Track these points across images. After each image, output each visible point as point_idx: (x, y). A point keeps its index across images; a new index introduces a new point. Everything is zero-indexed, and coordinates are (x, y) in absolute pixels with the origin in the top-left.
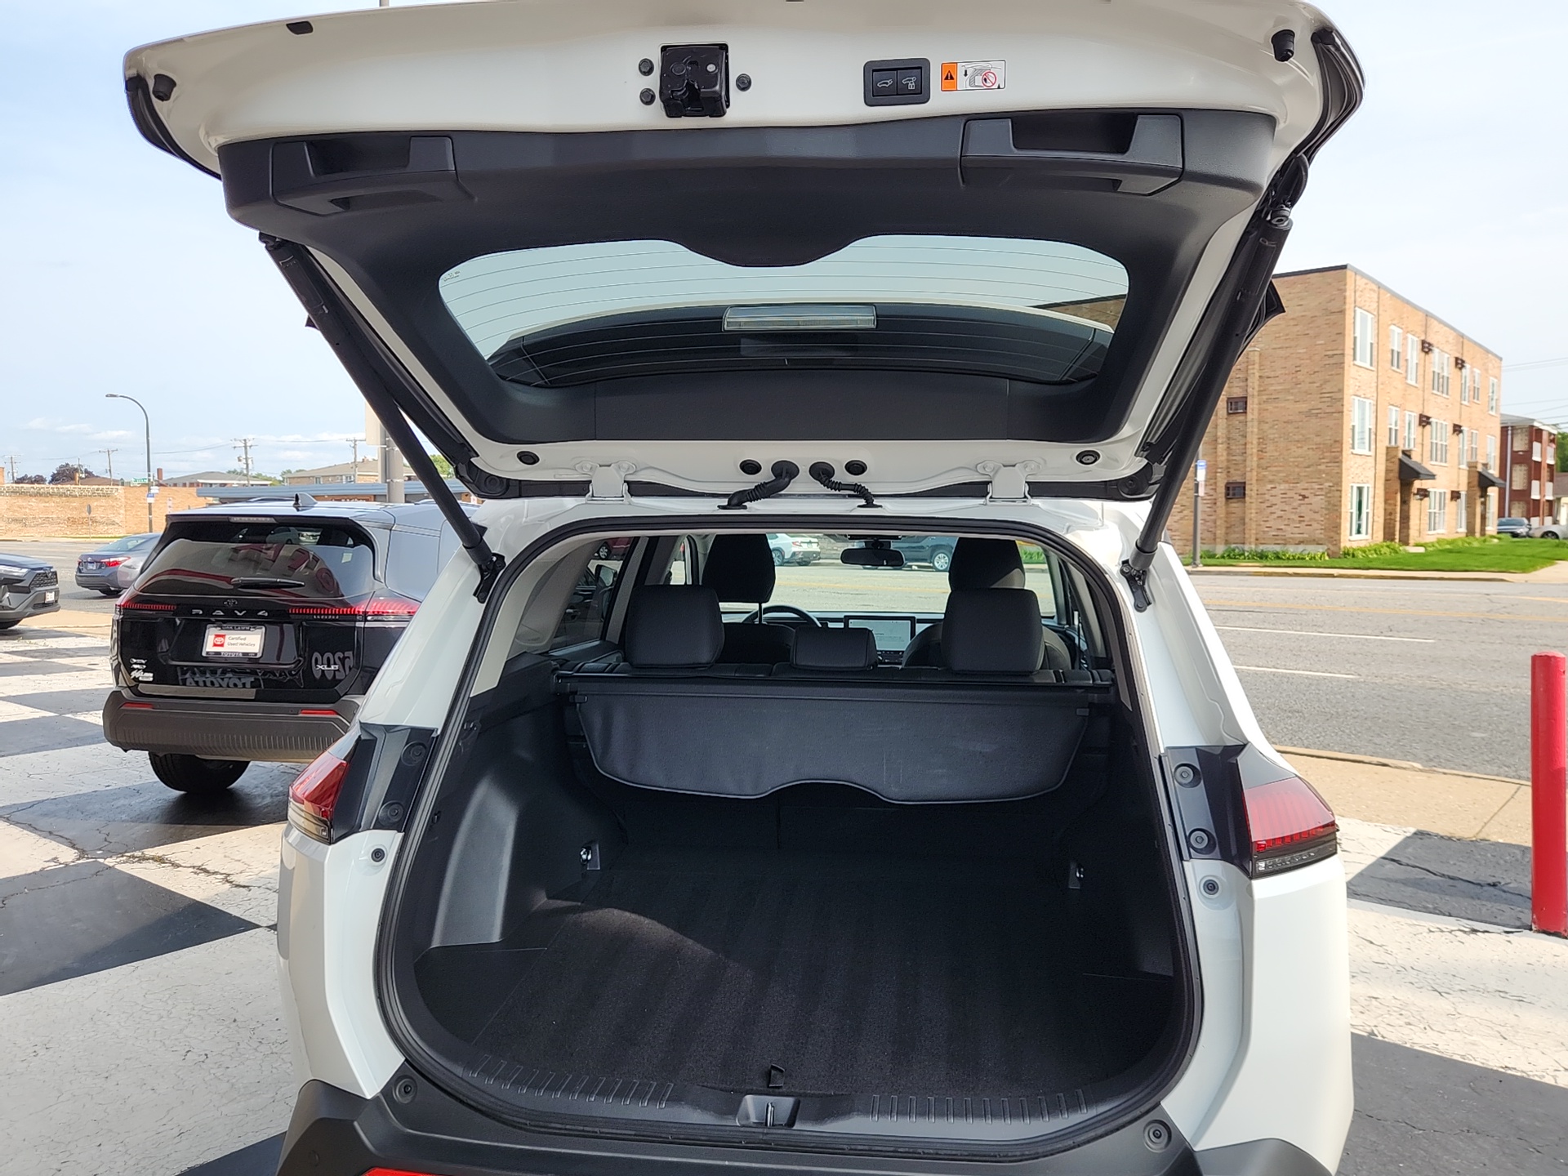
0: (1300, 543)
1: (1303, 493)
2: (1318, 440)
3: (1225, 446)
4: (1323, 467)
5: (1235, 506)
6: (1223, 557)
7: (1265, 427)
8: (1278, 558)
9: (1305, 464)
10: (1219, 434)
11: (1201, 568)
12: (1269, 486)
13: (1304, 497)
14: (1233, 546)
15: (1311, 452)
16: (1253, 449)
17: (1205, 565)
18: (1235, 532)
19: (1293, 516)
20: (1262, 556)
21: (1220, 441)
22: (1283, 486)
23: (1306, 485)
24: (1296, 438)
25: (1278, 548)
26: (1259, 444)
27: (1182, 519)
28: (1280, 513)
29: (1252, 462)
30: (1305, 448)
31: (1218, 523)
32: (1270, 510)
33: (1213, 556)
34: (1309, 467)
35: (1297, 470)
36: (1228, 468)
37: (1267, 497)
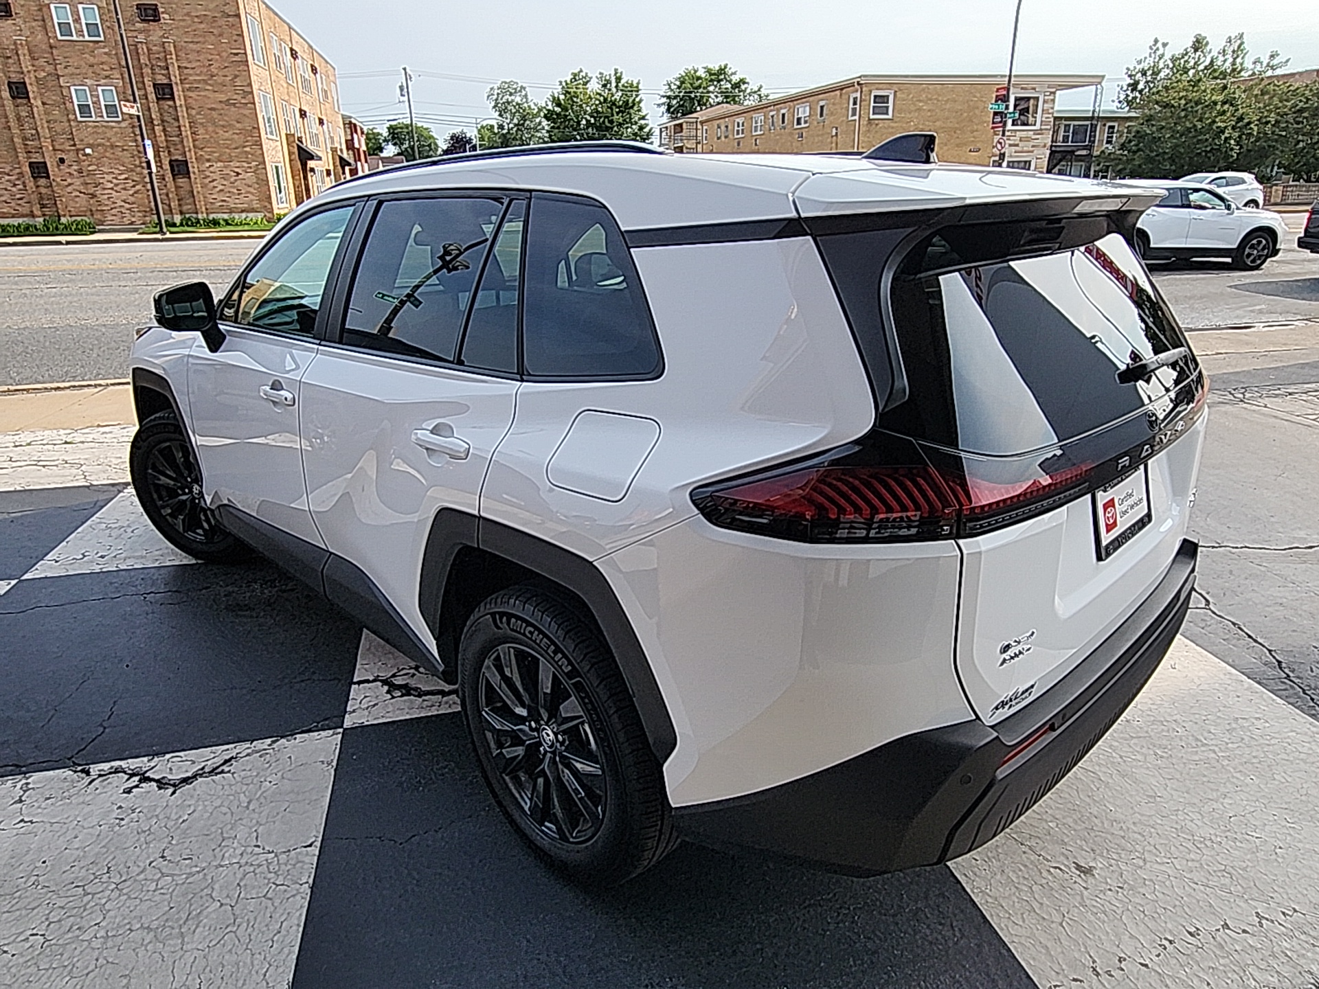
0: (242, 211)
1: (236, 170)
2: (238, 125)
3: (161, 128)
4: (248, 149)
5: (182, 181)
6: (181, 225)
7: (194, 112)
8: (228, 224)
9: (233, 146)
10: (154, 116)
11: (168, 235)
12: (208, 165)
13: (238, 174)
14: (187, 216)
15: (236, 136)
16: (186, 131)
17: (171, 233)
18: (187, 204)
19: (232, 190)
20: (216, 223)
21: (155, 122)
22: (220, 164)
23: (238, 164)
24: (221, 123)
25: (226, 216)
26: (191, 127)
27: (135, 193)
28: (221, 187)
29: (189, 143)
30: (231, 132)
31: (171, 196)
32: (212, 184)
33: (174, 225)
34: (236, 148)
35: (227, 150)
36: (168, 147)
37: (207, 173)
